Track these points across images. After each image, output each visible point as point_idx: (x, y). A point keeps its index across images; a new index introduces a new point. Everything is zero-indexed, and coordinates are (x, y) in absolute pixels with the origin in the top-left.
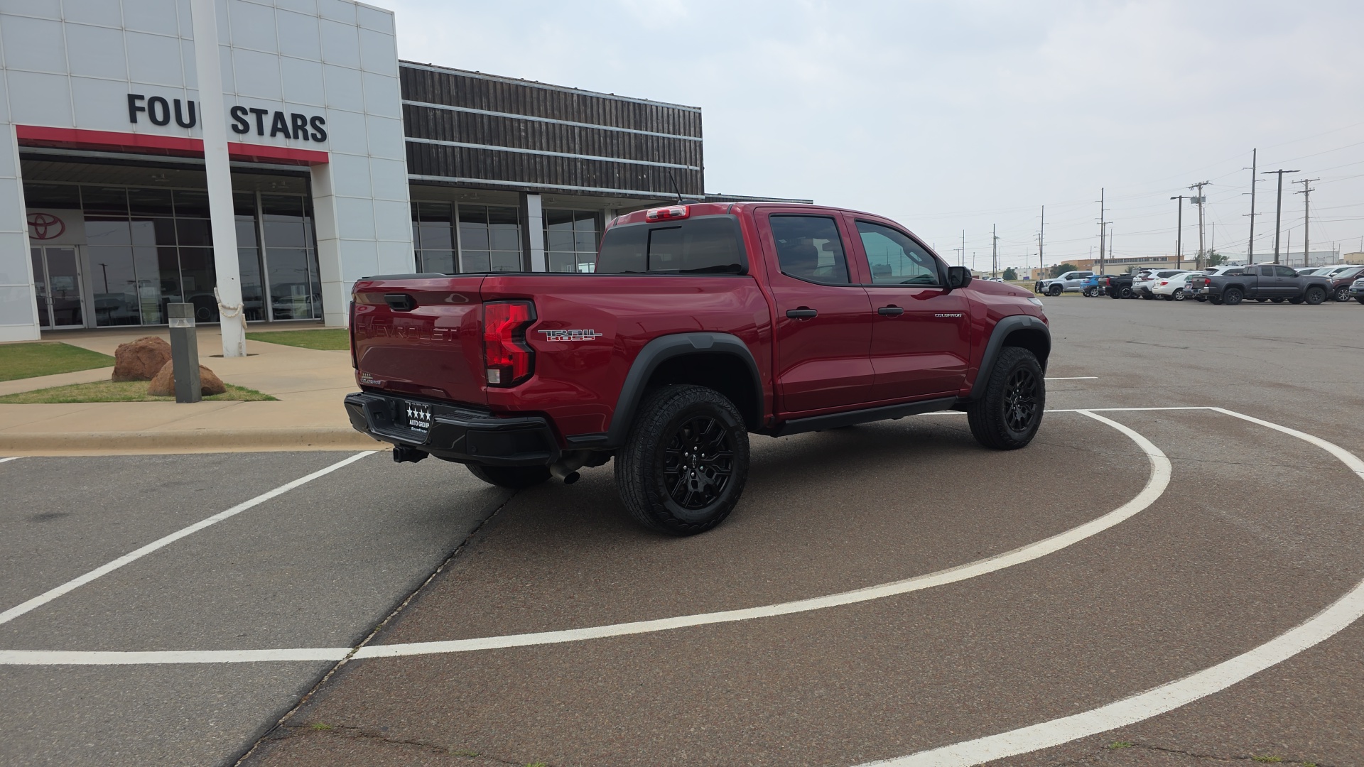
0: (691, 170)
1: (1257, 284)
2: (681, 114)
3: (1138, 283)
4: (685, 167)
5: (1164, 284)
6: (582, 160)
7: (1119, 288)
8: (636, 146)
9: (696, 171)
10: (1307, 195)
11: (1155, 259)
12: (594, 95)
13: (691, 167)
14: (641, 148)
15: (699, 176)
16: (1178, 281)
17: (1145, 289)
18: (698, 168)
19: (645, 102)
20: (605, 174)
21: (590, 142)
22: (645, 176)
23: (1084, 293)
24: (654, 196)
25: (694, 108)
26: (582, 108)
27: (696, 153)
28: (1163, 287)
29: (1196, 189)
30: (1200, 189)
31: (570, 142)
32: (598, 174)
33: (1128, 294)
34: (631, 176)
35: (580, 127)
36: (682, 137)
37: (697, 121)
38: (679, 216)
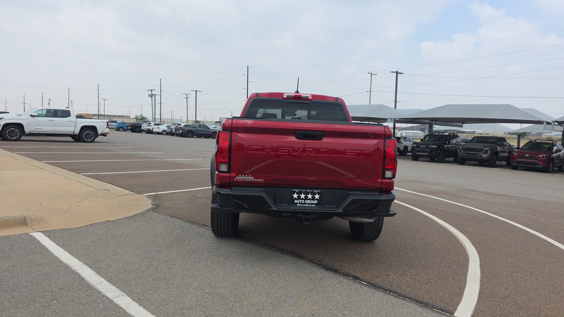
1: (197, 131)
3: (145, 126)
5: (158, 128)
7: (136, 128)
10: (187, 99)
11: (119, 116)
16: (163, 127)
17: (149, 129)
23: (116, 129)
28: (158, 129)
29: (150, 91)
30: (152, 91)
33: (139, 131)
38: (307, 99)
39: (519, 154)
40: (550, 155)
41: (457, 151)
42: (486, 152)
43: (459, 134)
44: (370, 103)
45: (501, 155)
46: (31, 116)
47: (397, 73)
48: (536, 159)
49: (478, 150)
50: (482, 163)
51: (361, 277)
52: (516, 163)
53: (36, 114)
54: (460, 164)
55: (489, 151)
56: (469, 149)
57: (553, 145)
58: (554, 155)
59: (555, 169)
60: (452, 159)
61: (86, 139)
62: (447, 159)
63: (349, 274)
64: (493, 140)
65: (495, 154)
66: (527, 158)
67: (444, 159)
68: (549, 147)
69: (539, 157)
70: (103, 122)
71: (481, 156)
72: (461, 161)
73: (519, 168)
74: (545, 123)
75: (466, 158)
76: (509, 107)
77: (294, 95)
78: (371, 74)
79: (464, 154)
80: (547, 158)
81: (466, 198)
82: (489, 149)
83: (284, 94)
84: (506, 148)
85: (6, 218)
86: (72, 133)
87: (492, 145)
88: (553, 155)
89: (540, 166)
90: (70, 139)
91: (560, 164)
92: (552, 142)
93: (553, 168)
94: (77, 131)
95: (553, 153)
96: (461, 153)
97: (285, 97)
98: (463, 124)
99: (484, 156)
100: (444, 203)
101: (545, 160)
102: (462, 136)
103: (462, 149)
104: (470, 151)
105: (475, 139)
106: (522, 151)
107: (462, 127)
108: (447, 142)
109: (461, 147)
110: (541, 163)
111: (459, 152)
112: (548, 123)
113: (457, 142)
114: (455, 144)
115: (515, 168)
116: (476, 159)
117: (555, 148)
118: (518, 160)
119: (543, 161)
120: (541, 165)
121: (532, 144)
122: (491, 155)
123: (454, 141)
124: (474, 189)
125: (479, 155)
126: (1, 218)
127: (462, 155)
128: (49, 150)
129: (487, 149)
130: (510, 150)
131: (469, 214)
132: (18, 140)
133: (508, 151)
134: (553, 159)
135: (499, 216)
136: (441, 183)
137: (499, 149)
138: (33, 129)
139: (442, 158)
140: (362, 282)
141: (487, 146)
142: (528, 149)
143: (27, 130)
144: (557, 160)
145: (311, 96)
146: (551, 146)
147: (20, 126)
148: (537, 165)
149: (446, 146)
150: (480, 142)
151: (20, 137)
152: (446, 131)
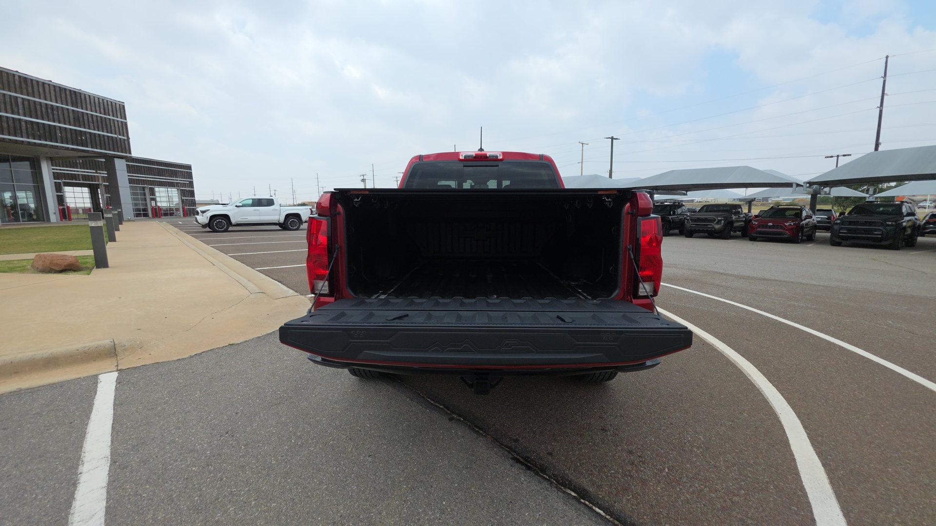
0: (120, 139)
2: (109, 103)
4: (116, 136)
6: (26, 122)
8: (74, 118)
9: (124, 140)
12: (34, 79)
13: (120, 137)
14: (78, 119)
15: (126, 142)
18: (126, 138)
19: (80, 91)
20: (50, 133)
21: (31, 109)
22: (83, 138)
24: (93, 151)
25: (119, 102)
26: (24, 85)
27: (123, 128)
31: (14, 107)
32: (42, 132)
34: (72, 137)
35: (22, 98)
36: (111, 117)
37: (122, 110)
38: (494, 159)
39: (759, 223)
40: (799, 223)
41: (684, 222)
42: (719, 222)
43: (684, 204)
44: (582, 175)
45: (736, 224)
46: (236, 206)
47: (612, 139)
48: (782, 227)
49: (709, 220)
50: (713, 235)
51: (591, 490)
52: (756, 234)
53: (241, 204)
54: (687, 236)
55: (723, 221)
56: (698, 220)
57: (801, 210)
58: (804, 222)
59: (805, 238)
60: (677, 231)
61: (292, 227)
62: (671, 232)
63: (568, 480)
64: (725, 209)
65: (730, 224)
66: (770, 227)
67: (668, 232)
68: (796, 213)
69: (786, 226)
70: (306, 209)
71: (713, 227)
72: (690, 234)
73: (758, 239)
74: (794, 186)
75: (695, 230)
76: (747, 169)
77: (476, 155)
78: (583, 144)
79: (692, 226)
80: (795, 227)
81: (718, 285)
82: (723, 218)
83: (461, 155)
84: (742, 216)
85: (86, 349)
86: (277, 222)
87: (726, 214)
88: (802, 223)
89: (786, 236)
90: (278, 227)
91: (810, 233)
92: (799, 207)
93: (802, 238)
94: (282, 220)
95: (802, 221)
96: (689, 225)
97: (461, 158)
98: (687, 191)
99: (717, 227)
100: (692, 296)
101: (792, 229)
102: (688, 206)
103: (691, 220)
104: (699, 222)
105: (705, 208)
106: (763, 219)
107: (686, 195)
108: (672, 212)
109: (689, 218)
110: (787, 232)
111: (686, 223)
112: (798, 185)
113: (683, 212)
114: (680, 214)
115: (753, 239)
116: (707, 230)
117: (804, 214)
118: (758, 229)
119: (791, 230)
120: (787, 234)
121: (774, 211)
122: (725, 225)
123: (679, 211)
124: (721, 271)
125: (711, 226)
126: (78, 350)
127: (690, 227)
128: (249, 240)
129: (720, 218)
130: (746, 218)
131: (735, 314)
132: (226, 231)
133: (744, 219)
134: (802, 227)
135: (779, 316)
136: (676, 265)
137: (734, 217)
138: (240, 219)
139: (666, 231)
140: (594, 508)
141: (720, 216)
142: (770, 216)
143: (233, 220)
144: (807, 228)
145: (501, 154)
146: (799, 211)
147: (226, 217)
148: (783, 235)
149: (670, 217)
150: (710, 211)
151: (228, 228)
152: (666, 201)
